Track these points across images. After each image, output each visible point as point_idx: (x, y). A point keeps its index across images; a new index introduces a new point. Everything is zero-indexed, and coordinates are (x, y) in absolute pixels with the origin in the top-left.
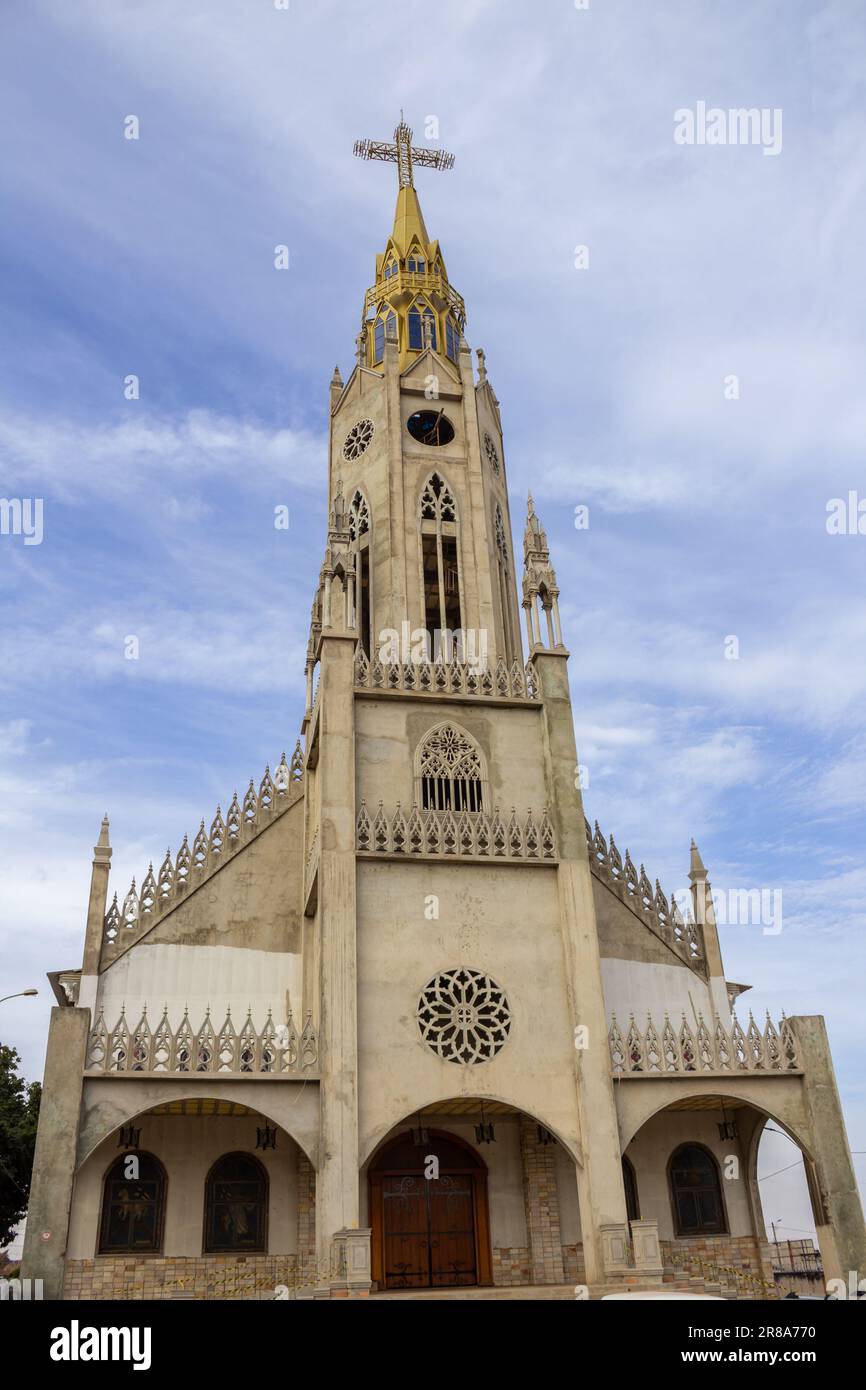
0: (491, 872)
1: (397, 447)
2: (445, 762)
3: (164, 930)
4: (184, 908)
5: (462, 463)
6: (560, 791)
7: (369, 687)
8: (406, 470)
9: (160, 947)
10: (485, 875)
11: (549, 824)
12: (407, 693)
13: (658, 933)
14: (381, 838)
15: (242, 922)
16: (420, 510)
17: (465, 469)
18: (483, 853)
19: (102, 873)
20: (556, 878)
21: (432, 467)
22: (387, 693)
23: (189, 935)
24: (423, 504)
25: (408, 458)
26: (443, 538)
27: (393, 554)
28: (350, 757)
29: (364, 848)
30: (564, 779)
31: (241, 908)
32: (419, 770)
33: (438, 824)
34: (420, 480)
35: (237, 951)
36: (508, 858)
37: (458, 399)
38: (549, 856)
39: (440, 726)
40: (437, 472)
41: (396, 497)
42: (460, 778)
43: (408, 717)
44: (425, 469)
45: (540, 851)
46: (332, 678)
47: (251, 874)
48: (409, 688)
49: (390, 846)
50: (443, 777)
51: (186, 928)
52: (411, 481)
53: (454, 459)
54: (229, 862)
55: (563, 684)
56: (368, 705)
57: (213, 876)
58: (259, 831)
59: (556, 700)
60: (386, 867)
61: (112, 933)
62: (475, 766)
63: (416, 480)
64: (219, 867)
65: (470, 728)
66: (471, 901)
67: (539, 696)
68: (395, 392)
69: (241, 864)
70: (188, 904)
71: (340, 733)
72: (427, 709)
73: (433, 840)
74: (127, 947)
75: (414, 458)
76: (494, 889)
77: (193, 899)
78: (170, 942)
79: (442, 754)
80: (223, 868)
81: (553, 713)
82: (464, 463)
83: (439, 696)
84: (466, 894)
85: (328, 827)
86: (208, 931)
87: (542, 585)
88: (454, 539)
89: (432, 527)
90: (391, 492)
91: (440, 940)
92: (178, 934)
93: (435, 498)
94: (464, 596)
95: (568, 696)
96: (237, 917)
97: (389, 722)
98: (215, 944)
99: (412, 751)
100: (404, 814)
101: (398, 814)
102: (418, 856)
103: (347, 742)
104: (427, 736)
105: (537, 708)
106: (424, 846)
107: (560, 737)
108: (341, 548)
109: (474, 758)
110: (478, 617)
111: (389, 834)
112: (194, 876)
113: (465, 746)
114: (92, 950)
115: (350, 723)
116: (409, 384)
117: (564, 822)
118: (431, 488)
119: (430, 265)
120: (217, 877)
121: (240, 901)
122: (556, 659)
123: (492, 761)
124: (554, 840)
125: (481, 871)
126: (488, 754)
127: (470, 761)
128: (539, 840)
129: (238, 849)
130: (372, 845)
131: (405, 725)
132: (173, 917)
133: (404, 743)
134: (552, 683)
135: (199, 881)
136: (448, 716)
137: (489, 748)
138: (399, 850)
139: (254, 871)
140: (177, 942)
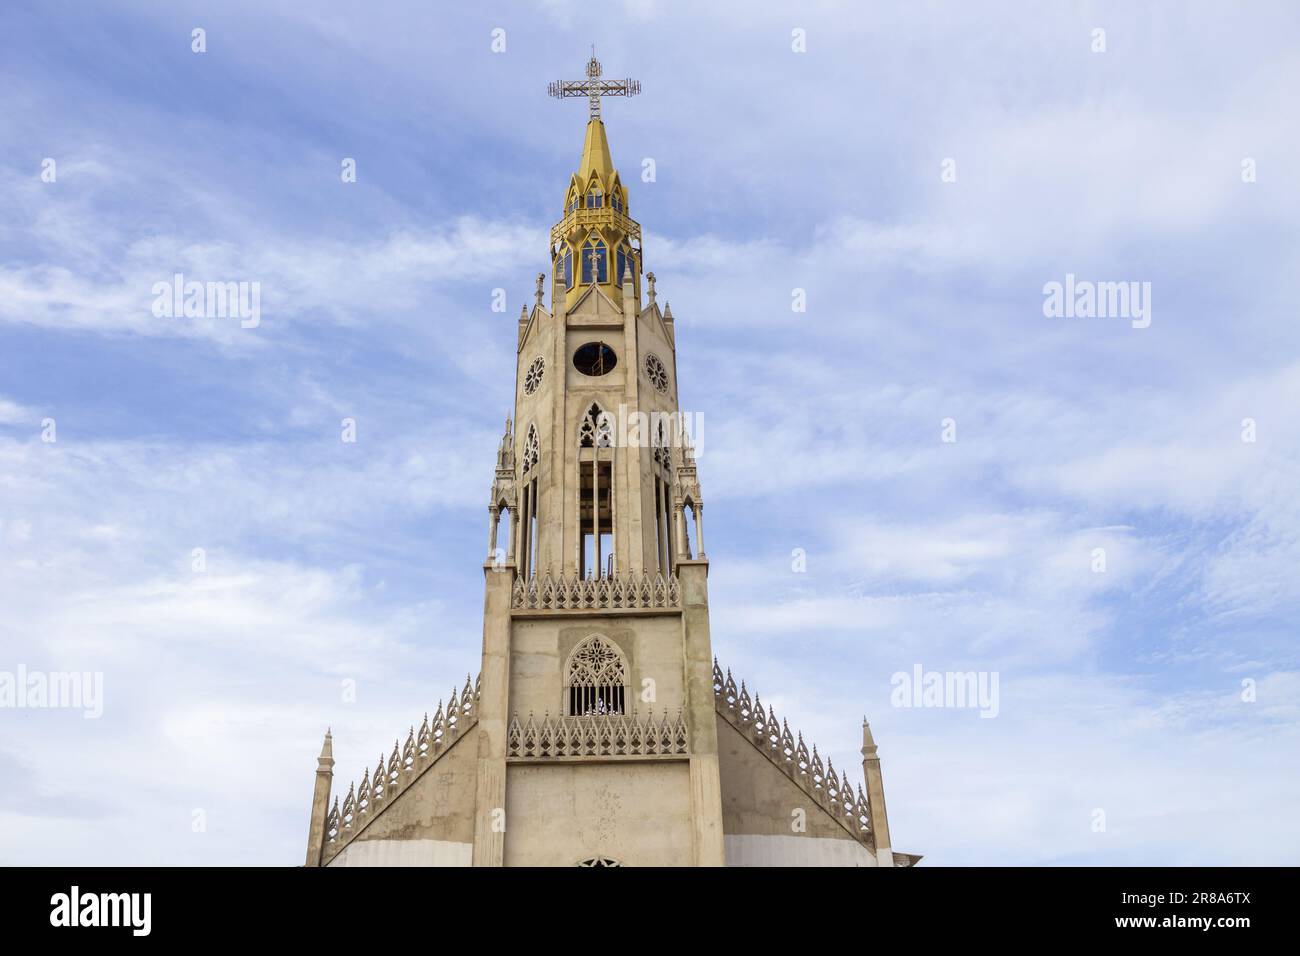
0: (629, 769)
1: (561, 382)
2: (592, 671)
3: (376, 829)
4: (394, 807)
5: (620, 390)
6: (694, 691)
7: (524, 610)
8: (568, 404)
9: (373, 842)
10: (623, 773)
11: (683, 722)
12: (558, 612)
13: (828, 809)
14: (530, 745)
15: (443, 817)
16: (579, 440)
17: (623, 395)
18: (621, 753)
19: (325, 781)
20: (688, 771)
21: (593, 397)
22: (540, 613)
23: (398, 831)
24: (582, 434)
25: (572, 391)
26: (600, 464)
27: (553, 484)
28: (505, 673)
29: (514, 755)
30: (698, 679)
31: (443, 805)
32: (568, 680)
33: (581, 729)
34: (581, 411)
35: (439, 843)
36: (643, 757)
37: (620, 328)
38: (681, 751)
39: (588, 639)
40: (597, 402)
41: (557, 431)
42: (605, 685)
43: (561, 632)
44: (586, 400)
45: (674, 748)
46: (491, 604)
47: (452, 774)
48: (561, 607)
49: (537, 751)
50: (590, 685)
51: (395, 825)
52: (572, 413)
53: (612, 386)
54: (433, 765)
55: (702, 592)
56: (525, 624)
57: (419, 778)
58: (459, 735)
59: (695, 607)
60: (535, 770)
61: (333, 833)
62: (619, 673)
63: (577, 410)
64: (424, 769)
65: (615, 639)
66: (609, 796)
67: (679, 604)
68: (562, 329)
69: (444, 766)
70: (397, 803)
71: (497, 653)
72: (577, 624)
73: (576, 744)
74: (344, 845)
75: (576, 391)
76: (631, 784)
77: (402, 798)
78: (380, 838)
79: (590, 664)
80: (427, 770)
81: (691, 619)
82: (622, 389)
83: (587, 612)
84: (605, 791)
85: (483, 738)
86: (414, 827)
87: (688, 498)
88: (610, 463)
89: (588, 455)
90: (554, 426)
91: (580, 834)
92: (388, 831)
93: (593, 427)
94: (616, 516)
95: (706, 602)
96: (439, 814)
97: (542, 640)
98: (420, 839)
99: (562, 663)
100: (552, 722)
101: (545, 722)
102: (561, 759)
103: (503, 660)
104: (576, 649)
105: (678, 615)
106: (567, 750)
107: (697, 640)
108: (506, 484)
109: (618, 666)
110: (628, 533)
111: (537, 740)
112: (403, 779)
113: (610, 656)
114: (314, 848)
115: (506, 644)
116: (574, 320)
117: (697, 720)
118: (590, 417)
119: (607, 197)
120: (423, 778)
121: (443, 798)
122: (695, 568)
123: (635, 667)
124: (686, 737)
125: (621, 769)
126: (631, 661)
127: (615, 669)
128: (672, 738)
129: (441, 752)
130: (522, 751)
131: (556, 641)
132: (385, 816)
133: (555, 656)
134: (691, 590)
135: (407, 782)
136: (596, 629)
137: (632, 656)
138: (545, 754)
139: (455, 771)
140: (388, 838)
